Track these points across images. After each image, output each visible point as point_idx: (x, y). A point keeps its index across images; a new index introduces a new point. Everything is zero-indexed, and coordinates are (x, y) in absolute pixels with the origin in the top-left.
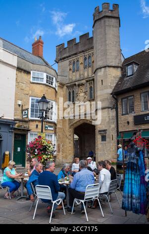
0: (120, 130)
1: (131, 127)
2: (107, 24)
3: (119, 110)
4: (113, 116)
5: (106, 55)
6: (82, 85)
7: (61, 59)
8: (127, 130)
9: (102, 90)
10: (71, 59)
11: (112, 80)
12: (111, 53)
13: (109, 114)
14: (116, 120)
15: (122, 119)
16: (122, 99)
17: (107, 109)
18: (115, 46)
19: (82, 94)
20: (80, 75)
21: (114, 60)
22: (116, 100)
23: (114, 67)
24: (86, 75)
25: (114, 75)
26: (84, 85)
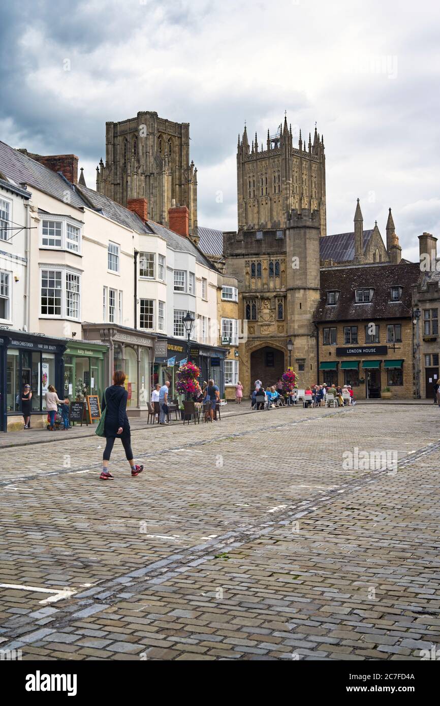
0: (321, 360)
1: (333, 358)
2: (307, 237)
3: (320, 339)
4: (313, 345)
5: (306, 275)
6: (268, 299)
7: (232, 255)
8: (329, 361)
9: (301, 314)
10: (249, 259)
11: (311, 304)
12: (311, 272)
13: (308, 342)
14: (316, 349)
15: (324, 349)
16: (323, 329)
17: (306, 337)
18: (315, 264)
19: (267, 311)
20: (263, 285)
21: (313, 281)
22: (317, 329)
23: (313, 289)
24: (272, 285)
25: (313, 298)
26: (270, 299)
